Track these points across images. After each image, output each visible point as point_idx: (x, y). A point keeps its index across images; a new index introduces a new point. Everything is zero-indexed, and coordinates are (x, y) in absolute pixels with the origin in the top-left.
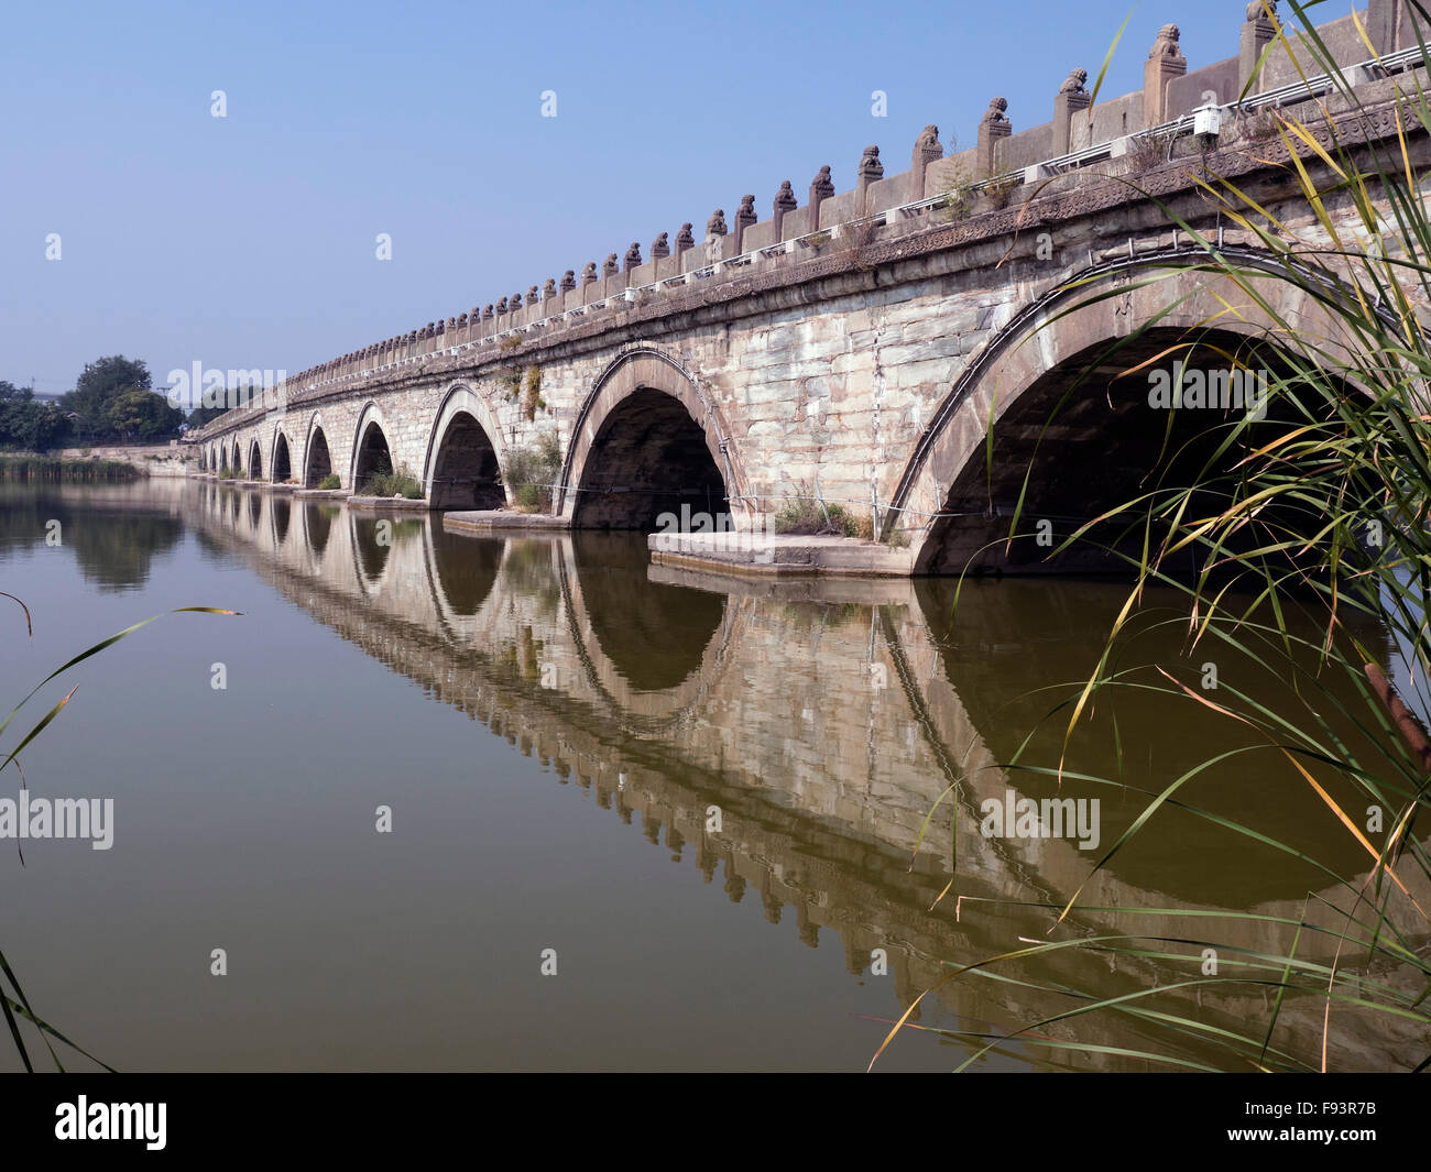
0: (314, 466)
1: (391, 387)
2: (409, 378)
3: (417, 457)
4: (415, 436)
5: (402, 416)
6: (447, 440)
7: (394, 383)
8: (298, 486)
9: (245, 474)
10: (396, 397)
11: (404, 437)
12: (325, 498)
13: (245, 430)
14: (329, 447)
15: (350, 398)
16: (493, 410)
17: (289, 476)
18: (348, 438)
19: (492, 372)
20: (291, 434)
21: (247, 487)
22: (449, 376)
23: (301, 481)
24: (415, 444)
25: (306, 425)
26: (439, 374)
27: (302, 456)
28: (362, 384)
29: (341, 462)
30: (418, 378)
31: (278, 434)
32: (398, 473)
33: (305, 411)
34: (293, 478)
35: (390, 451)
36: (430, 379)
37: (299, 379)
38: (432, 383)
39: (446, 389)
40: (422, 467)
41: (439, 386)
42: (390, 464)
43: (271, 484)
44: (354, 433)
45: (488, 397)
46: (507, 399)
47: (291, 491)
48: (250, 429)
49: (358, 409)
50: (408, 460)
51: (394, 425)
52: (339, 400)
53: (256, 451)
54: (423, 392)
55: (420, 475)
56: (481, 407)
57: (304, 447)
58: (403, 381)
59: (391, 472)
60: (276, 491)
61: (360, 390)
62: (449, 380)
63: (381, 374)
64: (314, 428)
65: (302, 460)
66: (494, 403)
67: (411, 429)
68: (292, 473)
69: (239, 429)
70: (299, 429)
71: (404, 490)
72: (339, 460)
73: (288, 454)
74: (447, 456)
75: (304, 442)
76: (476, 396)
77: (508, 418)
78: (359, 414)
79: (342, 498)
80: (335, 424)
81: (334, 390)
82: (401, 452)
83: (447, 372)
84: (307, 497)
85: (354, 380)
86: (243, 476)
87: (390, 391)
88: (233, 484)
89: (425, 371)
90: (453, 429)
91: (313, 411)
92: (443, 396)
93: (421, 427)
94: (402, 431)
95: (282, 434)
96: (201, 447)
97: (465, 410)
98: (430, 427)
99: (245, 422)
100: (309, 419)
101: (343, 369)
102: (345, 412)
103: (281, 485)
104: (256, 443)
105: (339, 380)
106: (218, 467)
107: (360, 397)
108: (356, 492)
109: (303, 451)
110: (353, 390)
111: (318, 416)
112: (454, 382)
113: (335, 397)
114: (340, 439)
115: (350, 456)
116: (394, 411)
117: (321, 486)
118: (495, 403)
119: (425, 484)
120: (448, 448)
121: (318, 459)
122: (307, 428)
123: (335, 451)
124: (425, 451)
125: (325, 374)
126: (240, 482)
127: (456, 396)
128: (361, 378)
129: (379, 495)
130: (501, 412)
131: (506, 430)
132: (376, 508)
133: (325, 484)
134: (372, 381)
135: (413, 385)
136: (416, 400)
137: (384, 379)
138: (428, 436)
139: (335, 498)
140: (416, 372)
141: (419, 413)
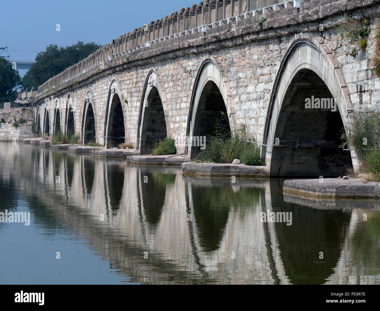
0: (149, 130)
1: (229, 44)
2: (249, 34)
3: (257, 120)
4: (255, 96)
5: (241, 75)
6: (288, 102)
7: (233, 38)
8: (131, 151)
9: (78, 138)
10: (235, 53)
11: (243, 97)
12: (160, 164)
13: (79, 92)
14: (164, 109)
15: (187, 56)
16: (338, 67)
17: (123, 141)
18: (184, 99)
19: (337, 26)
20: (125, 95)
21: (80, 152)
22: (292, 30)
23: (135, 146)
24: (254, 105)
25: (141, 85)
26: (280, 28)
27: (136, 118)
28: (199, 40)
29: (177, 125)
30: (258, 33)
31: (112, 95)
32: (237, 137)
33: (140, 71)
34: (127, 143)
35: (229, 112)
36: (271, 34)
37: (134, 36)
38: (272, 38)
39: (287, 45)
40: (262, 130)
41: (280, 42)
42: (228, 127)
43: (105, 149)
44: (190, 93)
45: (333, 53)
46: (354, 54)
47: (124, 157)
48: (84, 91)
49: (195, 68)
50: (248, 122)
51: (233, 84)
52: (175, 58)
53: (90, 114)
54: (263, 48)
55: (260, 138)
56: (325, 64)
57: (138, 109)
58: (242, 36)
59: (229, 136)
60: (109, 157)
61: (197, 46)
62: (291, 34)
63: (219, 29)
64: (149, 89)
65: (136, 123)
66: (339, 59)
67: (250, 89)
68: (126, 136)
69: (73, 90)
70: (133, 90)
71: (243, 156)
72: (175, 122)
73: (122, 117)
74: (289, 119)
75: (139, 104)
76: (320, 52)
77: (355, 76)
78: (196, 73)
79: (177, 164)
80: (171, 84)
81: (170, 47)
82: (239, 114)
83: (288, 26)
84: (140, 164)
85: (191, 37)
86: (76, 141)
87: (228, 48)
88: (66, 148)
89: (266, 25)
90: (295, 89)
91: (148, 70)
92: (284, 52)
93: (261, 87)
94: (241, 90)
95: (116, 96)
96: (35, 109)
97: (308, 67)
98: (271, 86)
99: (79, 83)
100: (144, 79)
101: (180, 25)
102: (181, 71)
103: (114, 150)
104: (90, 105)
105: (175, 36)
106: (51, 131)
107: (197, 55)
108: (193, 157)
109: (137, 113)
110: (190, 47)
111: (154, 76)
112: (296, 37)
113: (171, 55)
114: (177, 99)
115: (186, 118)
116: (233, 69)
117: (156, 150)
118: (341, 59)
119: (265, 148)
120: (290, 109)
121: (154, 121)
122: (142, 89)
123: (170, 114)
124: (264, 113)
125: (161, 30)
126: (73, 147)
127: (299, 52)
128: (197, 34)
129: (216, 161)
130: (347, 68)
131: (352, 88)
132: (212, 176)
133: (159, 149)
134: (209, 37)
135: (253, 41)
136: (255, 57)
137: (222, 34)
138: (268, 96)
139: (170, 164)
140: (256, 27)
141: (259, 71)
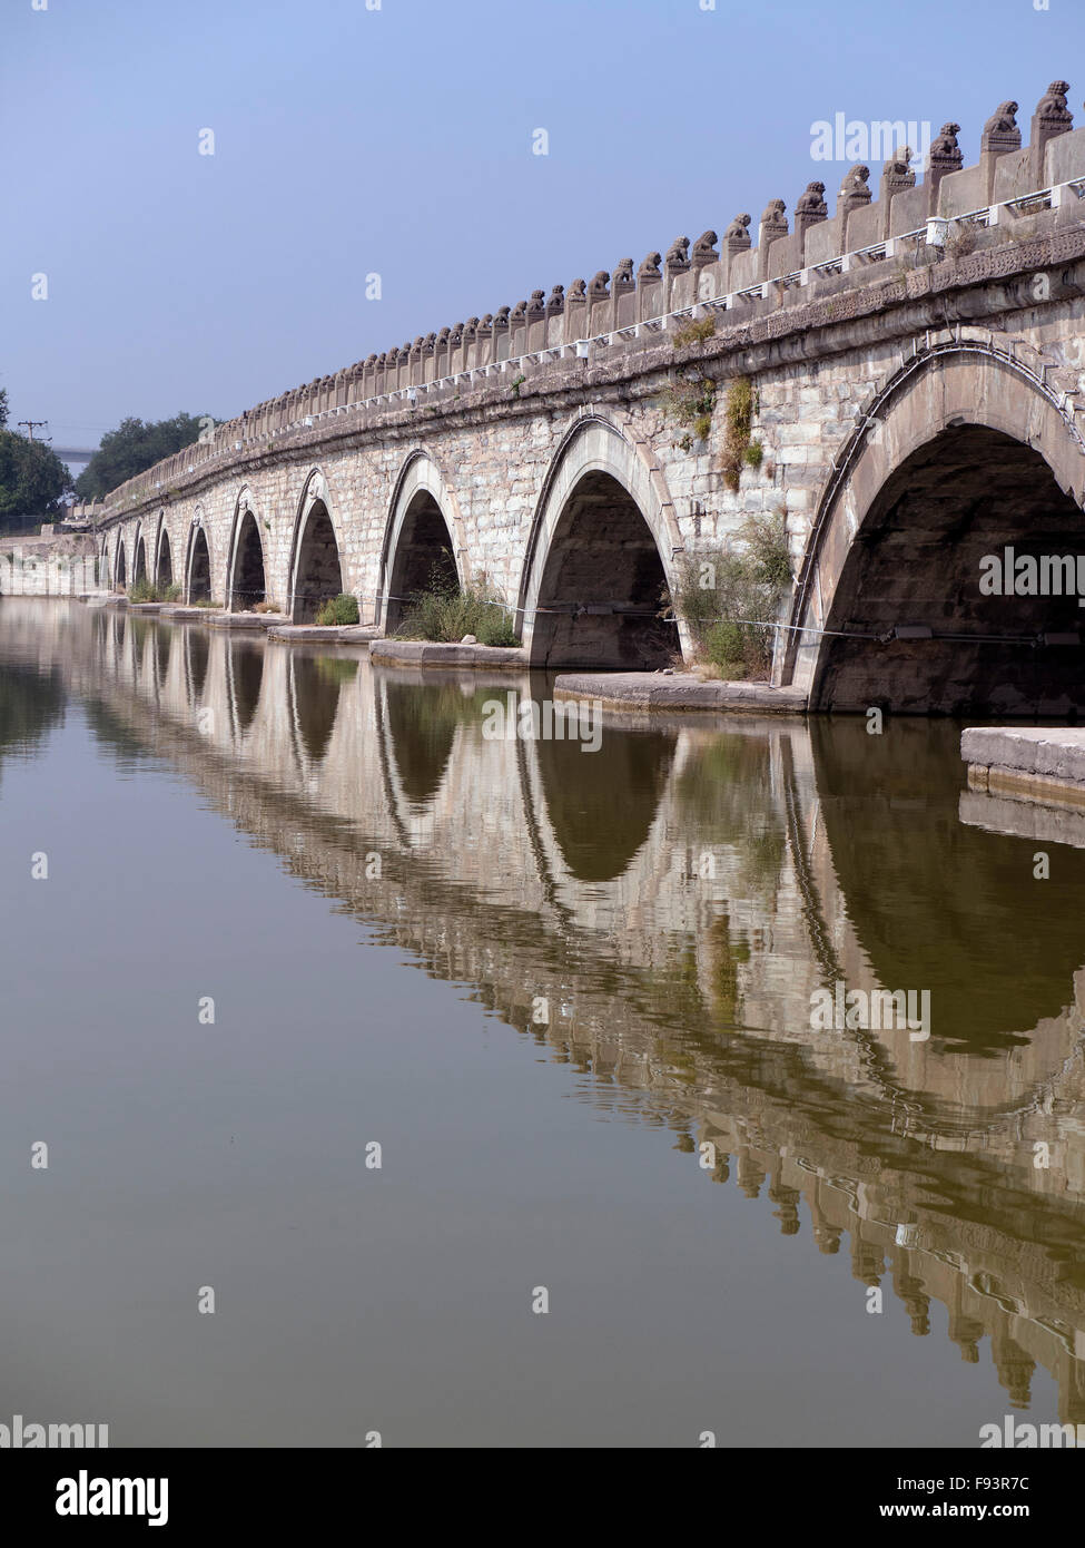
0: (309, 579)
1: (458, 422)
2: (494, 404)
3: (507, 565)
4: (504, 519)
5: (479, 480)
6: (566, 530)
7: (465, 412)
8: (277, 617)
9: (178, 592)
10: (467, 440)
11: (483, 521)
12: (329, 641)
13: (180, 506)
14: (338, 541)
15: (378, 443)
16: (657, 469)
17: (261, 598)
18: (375, 523)
19: (656, 392)
20: (266, 514)
21: (182, 618)
22: (573, 398)
23: (283, 607)
24: (503, 536)
25: (296, 495)
26: (552, 394)
27: (287, 557)
28: (401, 415)
29: (360, 571)
30: (511, 403)
31: (242, 514)
32: (470, 593)
33: (294, 469)
34: (268, 601)
35: (456, 547)
36: (535, 405)
37: (282, 405)
38: (538, 413)
39: (566, 426)
40: (516, 582)
41: (552, 420)
42: (454, 576)
43: (228, 613)
44: (386, 512)
45: (648, 442)
46: (686, 446)
47: (263, 627)
48: (189, 504)
49: (394, 465)
50: (491, 567)
51: (464, 496)
52: (359, 447)
53: (201, 547)
54: (520, 431)
55: (512, 597)
56: (633, 462)
57: (290, 541)
58: (481, 408)
59: (456, 592)
60: (235, 627)
61: (399, 426)
62: (572, 406)
63: (439, 395)
64: (310, 503)
65: (286, 565)
66: (659, 453)
67: (497, 504)
68: (268, 589)
69: (170, 504)
70: (281, 504)
71: (481, 629)
72: (357, 565)
73: (260, 554)
74: (565, 561)
75: (291, 531)
76: (624, 440)
77: (688, 486)
78: (396, 476)
79: (361, 643)
80: (351, 495)
81: (348, 427)
82: (475, 552)
83: (567, 391)
84: (292, 641)
85: (387, 408)
86: (175, 597)
87: (456, 429)
88: (156, 611)
89: (525, 389)
90: (577, 508)
91: (308, 469)
92: (558, 439)
93: (516, 502)
94: (479, 508)
95: (249, 515)
96: (99, 538)
97: (602, 467)
98: (533, 501)
99: (181, 490)
100: (300, 485)
101: (368, 385)
102: (370, 470)
103: (245, 614)
104: (201, 530)
105: (359, 407)
106: (129, 578)
107: (399, 441)
108: (389, 631)
109: (289, 548)
110: (386, 427)
111: (319, 480)
112: (581, 411)
113: (350, 441)
114: (361, 523)
115: (378, 557)
116: (464, 469)
117: (321, 617)
118: (662, 453)
119: (521, 615)
120: (568, 544)
121: (318, 563)
122: (296, 503)
123: (349, 549)
124: (521, 550)
125: (333, 394)
126: (169, 609)
127: (585, 440)
128: (400, 403)
129: (431, 638)
130: (673, 471)
131: (683, 508)
132: (424, 665)
133: (328, 614)
134: (422, 410)
135: (502, 418)
136: (505, 447)
137: (444, 405)
138: (528, 520)
139: (348, 643)
140: (507, 392)
141: (512, 473)
